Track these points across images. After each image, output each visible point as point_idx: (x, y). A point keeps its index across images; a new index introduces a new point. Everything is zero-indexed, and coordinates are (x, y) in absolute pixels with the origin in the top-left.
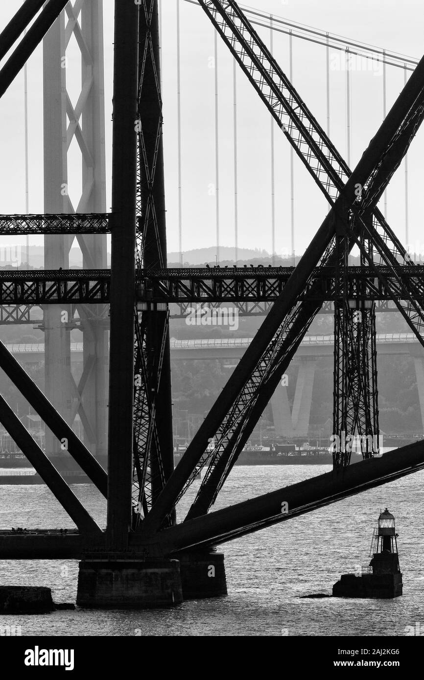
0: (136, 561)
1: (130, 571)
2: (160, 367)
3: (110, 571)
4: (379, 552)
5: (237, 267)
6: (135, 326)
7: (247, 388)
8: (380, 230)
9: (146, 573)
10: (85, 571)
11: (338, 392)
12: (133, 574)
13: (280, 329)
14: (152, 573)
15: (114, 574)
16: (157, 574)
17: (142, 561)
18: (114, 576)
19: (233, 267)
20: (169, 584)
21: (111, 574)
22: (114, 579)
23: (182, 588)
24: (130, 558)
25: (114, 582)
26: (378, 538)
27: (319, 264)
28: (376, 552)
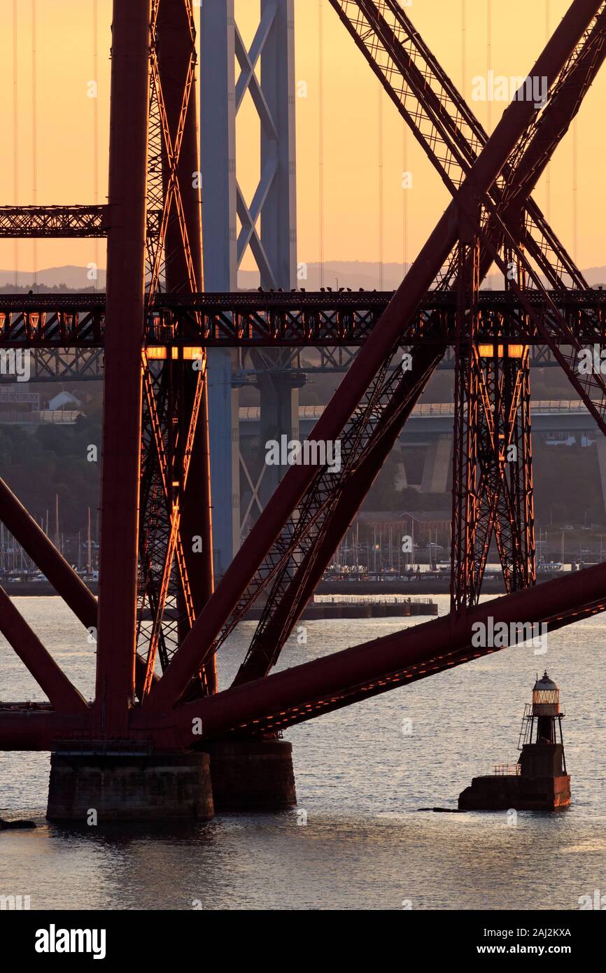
0: (137, 754)
1: (129, 770)
2: (189, 447)
3: (96, 770)
4: (534, 742)
5: (306, 291)
6: (144, 383)
7: (324, 482)
8: (536, 235)
9: (154, 775)
10: (59, 769)
11: (461, 490)
12: (133, 775)
13: (372, 390)
14: (164, 774)
15: (103, 774)
16: (172, 774)
17: (145, 754)
18: (103, 778)
19: (300, 291)
20: (191, 792)
21: (98, 775)
22: (102, 783)
23: (213, 798)
24: (127, 749)
25: (103, 788)
26: (533, 720)
27: (433, 286)
28: (528, 743)
